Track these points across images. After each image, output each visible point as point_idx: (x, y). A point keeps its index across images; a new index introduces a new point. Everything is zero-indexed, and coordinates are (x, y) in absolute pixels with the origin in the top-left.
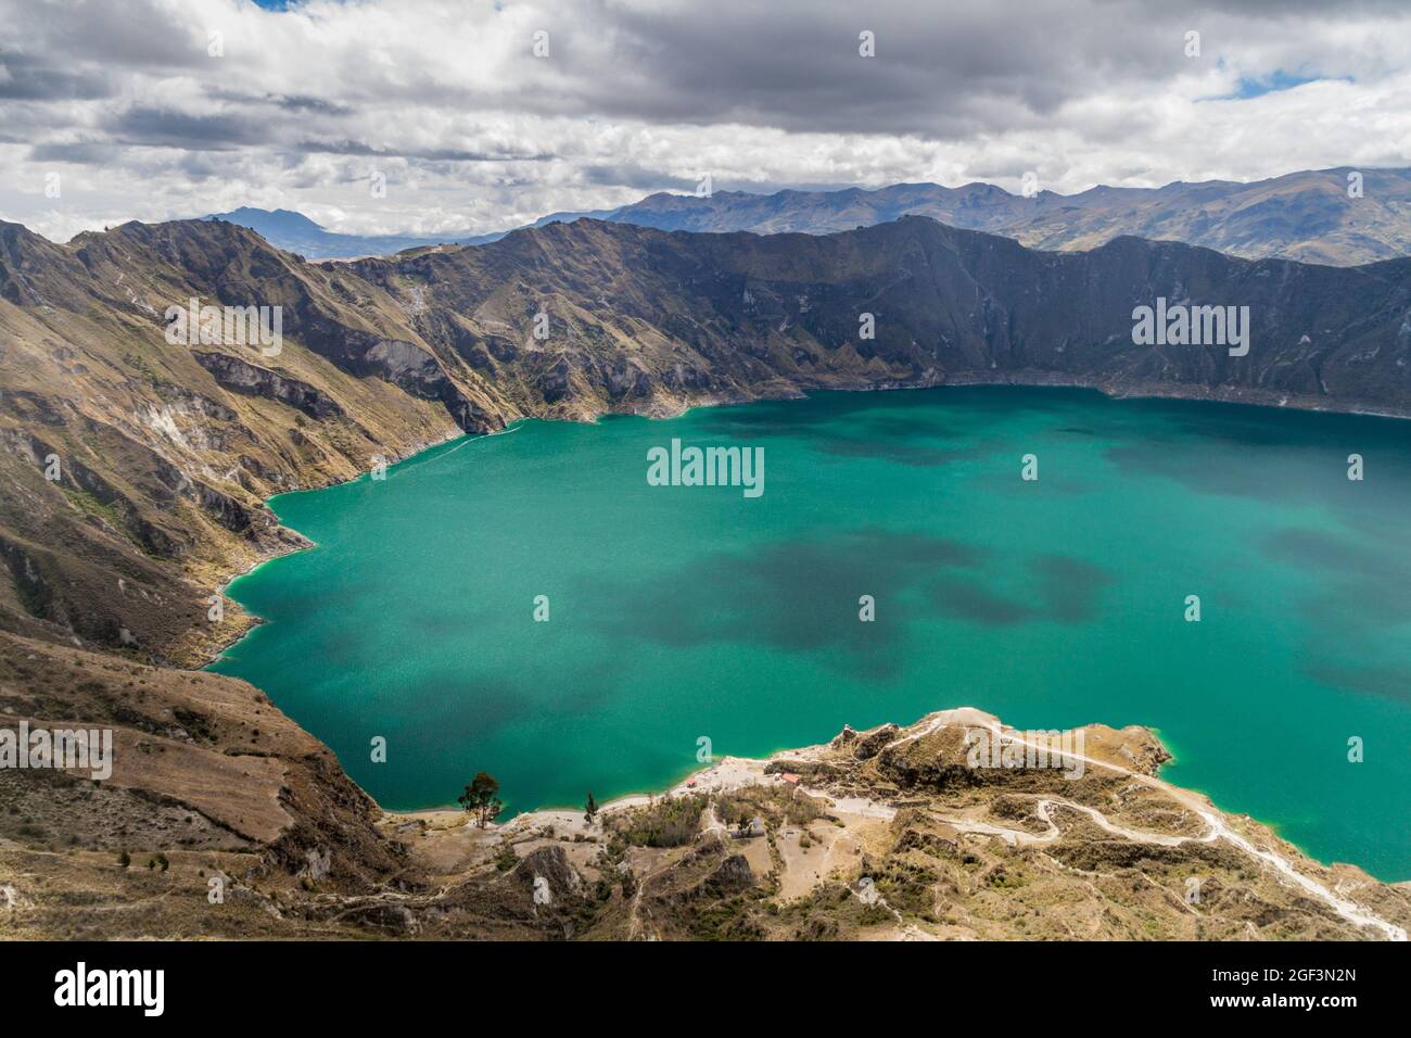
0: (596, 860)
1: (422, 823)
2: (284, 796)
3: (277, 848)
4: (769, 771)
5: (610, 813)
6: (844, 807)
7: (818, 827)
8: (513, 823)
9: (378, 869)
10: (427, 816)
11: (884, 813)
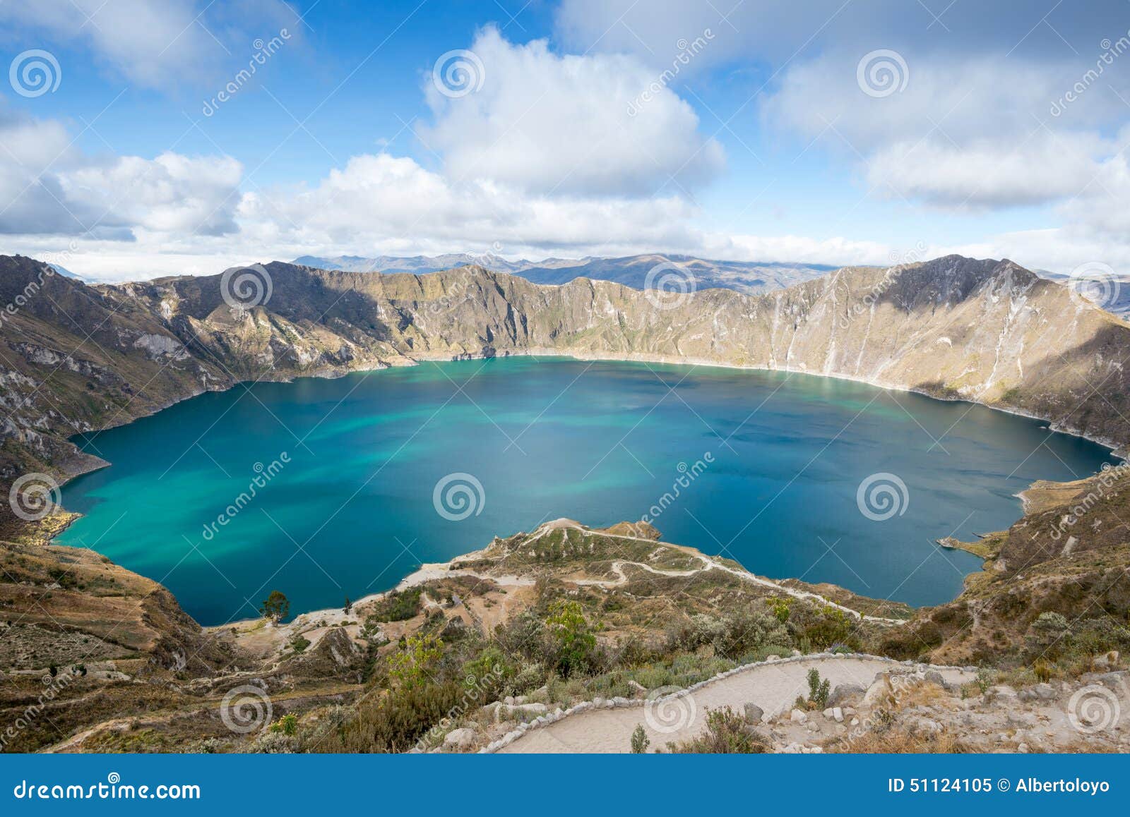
0: (360, 635)
1: (234, 630)
2: (145, 618)
3: (155, 653)
4: (452, 568)
5: (359, 607)
6: (503, 581)
7: (491, 595)
8: (297, 621)
9: (216, 662)
10: (236, 625)
11: (527, 582)
